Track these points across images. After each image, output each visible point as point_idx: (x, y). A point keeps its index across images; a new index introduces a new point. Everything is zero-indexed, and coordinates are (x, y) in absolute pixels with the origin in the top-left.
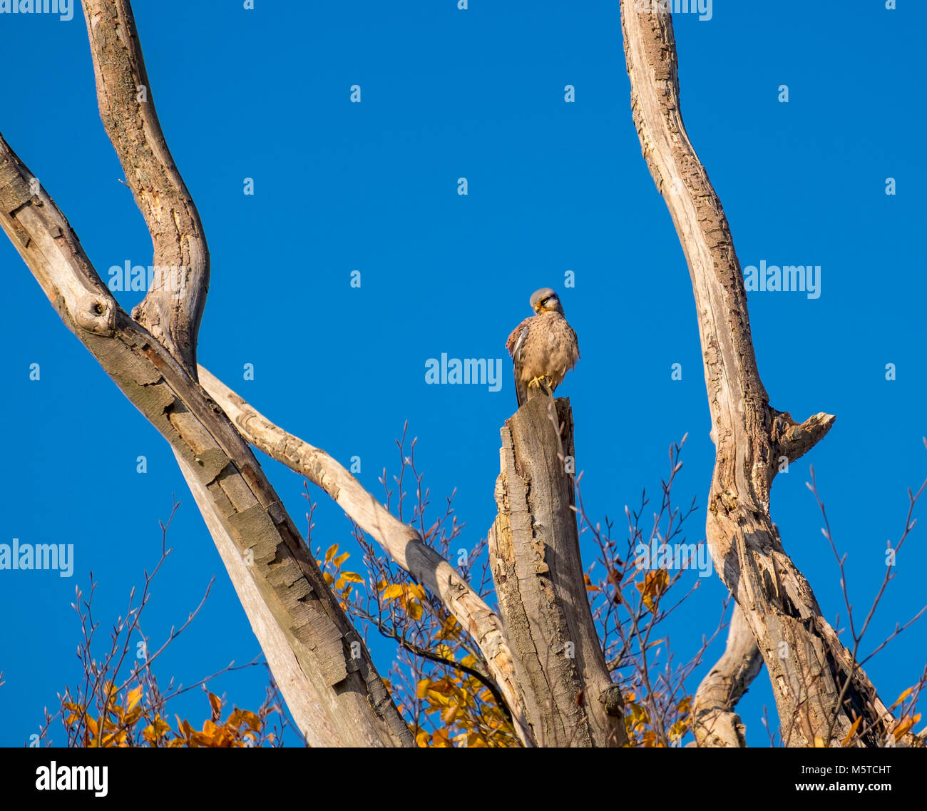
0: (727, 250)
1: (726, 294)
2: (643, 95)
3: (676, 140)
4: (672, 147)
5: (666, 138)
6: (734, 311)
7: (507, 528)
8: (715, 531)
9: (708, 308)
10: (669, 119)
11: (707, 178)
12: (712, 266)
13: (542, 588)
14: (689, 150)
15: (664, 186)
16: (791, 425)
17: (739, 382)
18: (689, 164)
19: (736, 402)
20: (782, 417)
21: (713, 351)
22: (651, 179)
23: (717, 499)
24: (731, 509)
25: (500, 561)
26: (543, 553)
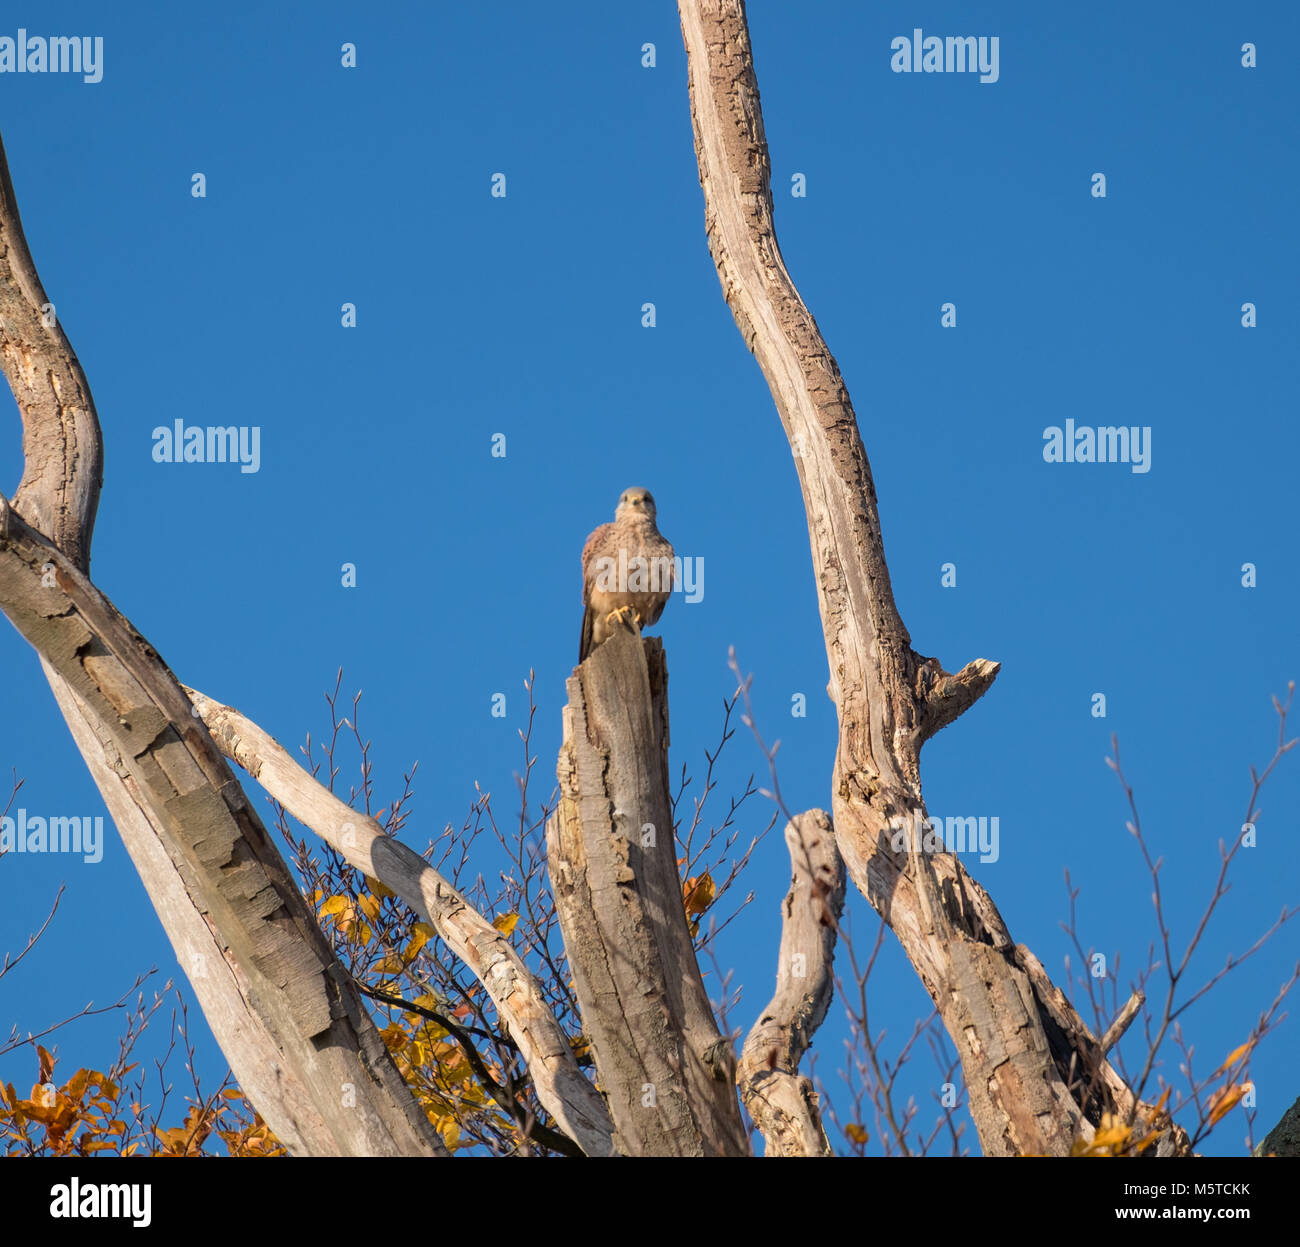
0: (849, 432)
1: (848, 493)
2: (724, 215)
3: (772, 277)
4: (767, 288)
5: (759, 275)
6: (860, 516)
7: (575, 819)
8: (850, 824)
9: (825, 514)
10: (761, 248)
11: (818, 331)
12: (828, 454)
13: (624, 902)
14: (791, 291)
15: (758, 342)
16: (941, 677)
17: (869, 616)
18: (792, 311)
19: (866, 644)
20: (929, 666)
21: (832, 572)
22: (738, 331)
23: (850, 778)
24: (871, 794)
25: (564, 866)
26: (626, 854)
